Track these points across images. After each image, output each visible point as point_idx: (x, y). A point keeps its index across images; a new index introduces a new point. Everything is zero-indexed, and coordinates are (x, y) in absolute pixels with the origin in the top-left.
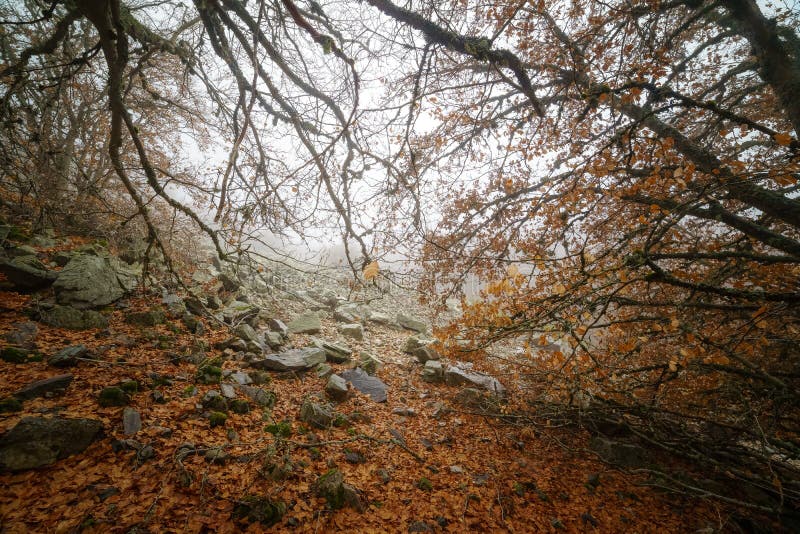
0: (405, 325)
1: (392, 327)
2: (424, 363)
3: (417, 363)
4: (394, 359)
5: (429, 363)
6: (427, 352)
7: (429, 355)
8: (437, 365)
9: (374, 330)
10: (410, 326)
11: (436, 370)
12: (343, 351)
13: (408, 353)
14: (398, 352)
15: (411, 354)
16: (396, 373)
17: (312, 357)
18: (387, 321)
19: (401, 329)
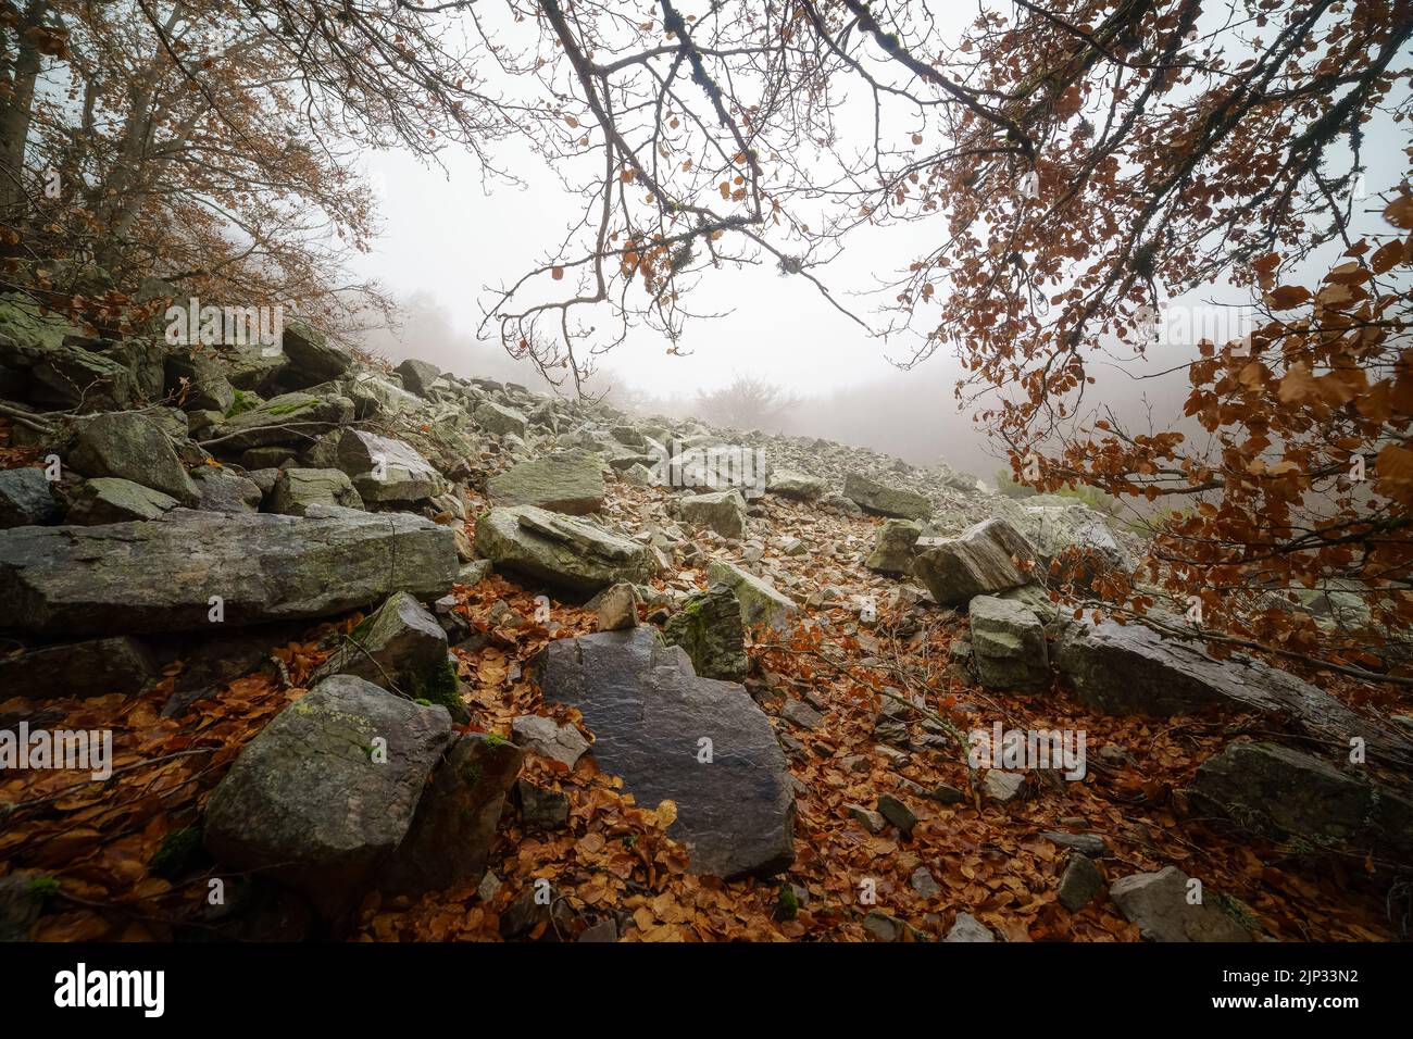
0: (870, 503)
1: (834, 508)
2: (963, 609)
3: (925, 604)
4: (837, 590)
5: (985, 607)
6: (971, 564)
7: (978, 574)
8: (1019, 611)
9: (781, 514)
10: (883, 504)
11: (1024, 634)
12: (595, 547)
13: (886, 574)
14: (851, 570)
15: (896, 576)
16: (850, 644)
17: (335, 557)
18: (817, 491)
19: (858, 514)
